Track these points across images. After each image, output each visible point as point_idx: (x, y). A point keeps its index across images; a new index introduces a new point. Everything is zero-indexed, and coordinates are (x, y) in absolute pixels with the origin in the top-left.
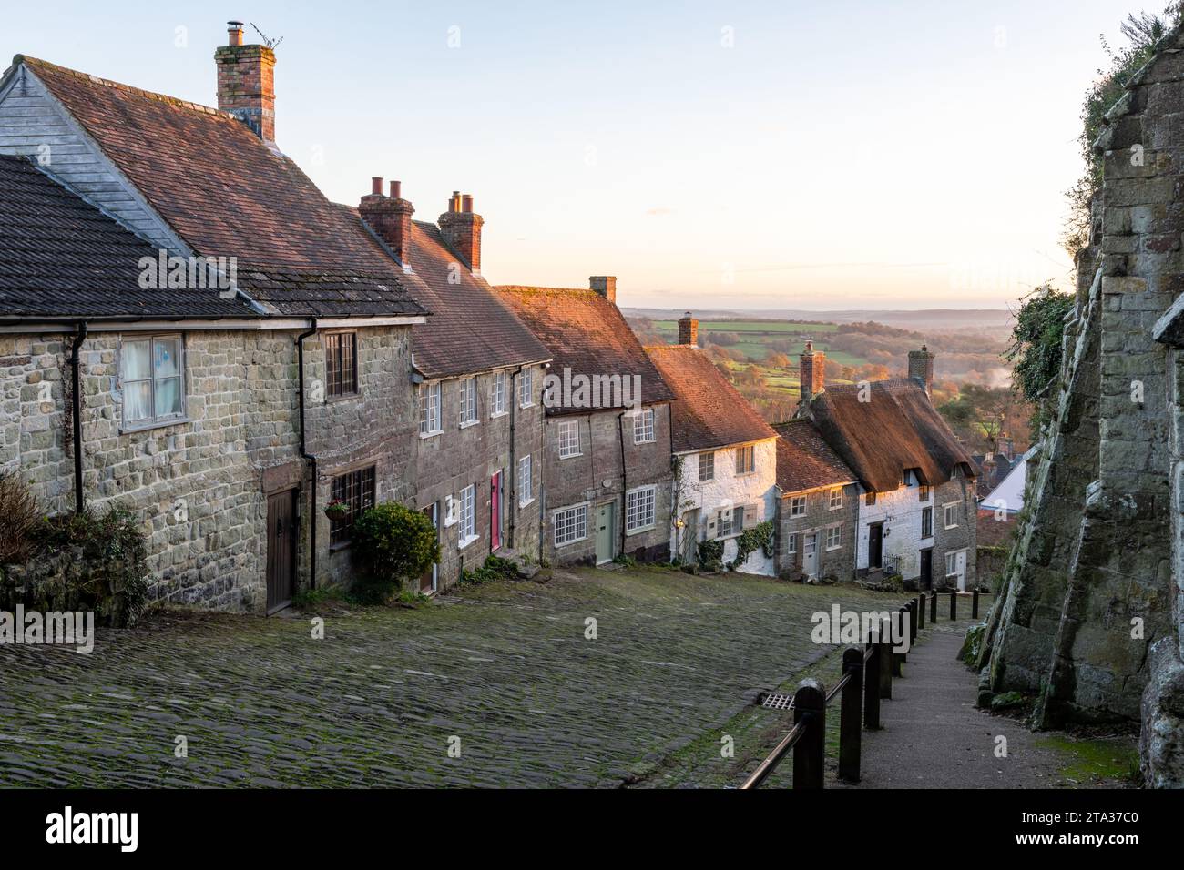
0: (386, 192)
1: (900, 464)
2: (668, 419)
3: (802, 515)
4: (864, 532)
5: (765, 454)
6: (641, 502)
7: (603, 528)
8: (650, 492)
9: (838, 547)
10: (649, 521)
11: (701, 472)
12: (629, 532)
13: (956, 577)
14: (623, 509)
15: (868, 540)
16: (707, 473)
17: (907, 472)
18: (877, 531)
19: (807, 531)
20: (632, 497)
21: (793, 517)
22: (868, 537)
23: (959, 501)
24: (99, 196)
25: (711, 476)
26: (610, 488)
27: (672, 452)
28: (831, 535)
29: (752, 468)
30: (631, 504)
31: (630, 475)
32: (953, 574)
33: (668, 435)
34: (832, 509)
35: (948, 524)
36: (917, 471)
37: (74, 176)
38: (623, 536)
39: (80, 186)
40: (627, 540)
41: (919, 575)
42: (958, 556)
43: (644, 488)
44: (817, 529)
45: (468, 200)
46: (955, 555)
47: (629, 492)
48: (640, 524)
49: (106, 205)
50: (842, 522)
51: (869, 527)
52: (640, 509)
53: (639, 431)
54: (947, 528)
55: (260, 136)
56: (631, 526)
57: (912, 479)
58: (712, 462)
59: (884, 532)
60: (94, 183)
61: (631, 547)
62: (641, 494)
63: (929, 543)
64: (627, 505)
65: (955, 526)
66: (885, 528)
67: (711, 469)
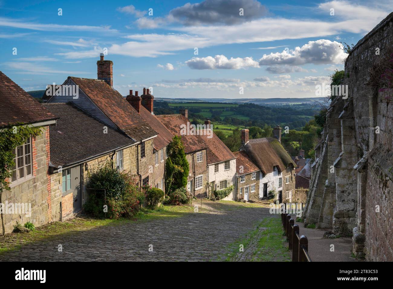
0: (134, 94)
1: (272, 164)
2: (206, 154)
3: (244, 182)
4: (261, 186)
5: (233, 163)
6: (199, 180)
7: (189, 188)
8: (201, 177)
9: (254, 191)
10: (201, 186)
11: (215, 170)
12: (196, 189)
13: (289, 199)
14: (194, 182)
15: (263, 189)
16: (216, 170)
17: (274, 167)
18: (266, 185)
19: (246, 187)
20: (197, 178)
21: (241, 182)
22: (263, 188)
23: (290, 175)
24: (91, 112)
25: (218, 171)
26: (191, 176)
27: (207, 164)
28: (252, 187)
29: (229, 168)
30: (196, 181)
31: (196, 172)
32: (288, 198)
33: (206, 159)
34: (252, 179)
35: (287, 183)
36: (277, 167)
37: (84, 107)
38: (195, 190)
39: (86, 110)
40: (195, 192)
41: (278, 199)
42: (290, 192)
43: (200, 176)
44: (248, 186)
45: (148, 90)
46: (289, 192)
47: (196, 177)
48: (199, 186)
49: (93, 114)
50: (255, 184)
51: (263, 185)
52: (199, 182)
53: (198, 159)
54: (286, 184)
55: (110, 86)
56: (196, 187)
57: (276, 169)
58: (218, 167)
59: (268, 186)
60: (89, 109)
61: (196, 194)
62: (199, 178)
63: (281, 189)
64: (195, 181)
65: (289, 183)
66: (268, 185)
67: (218, 169)
